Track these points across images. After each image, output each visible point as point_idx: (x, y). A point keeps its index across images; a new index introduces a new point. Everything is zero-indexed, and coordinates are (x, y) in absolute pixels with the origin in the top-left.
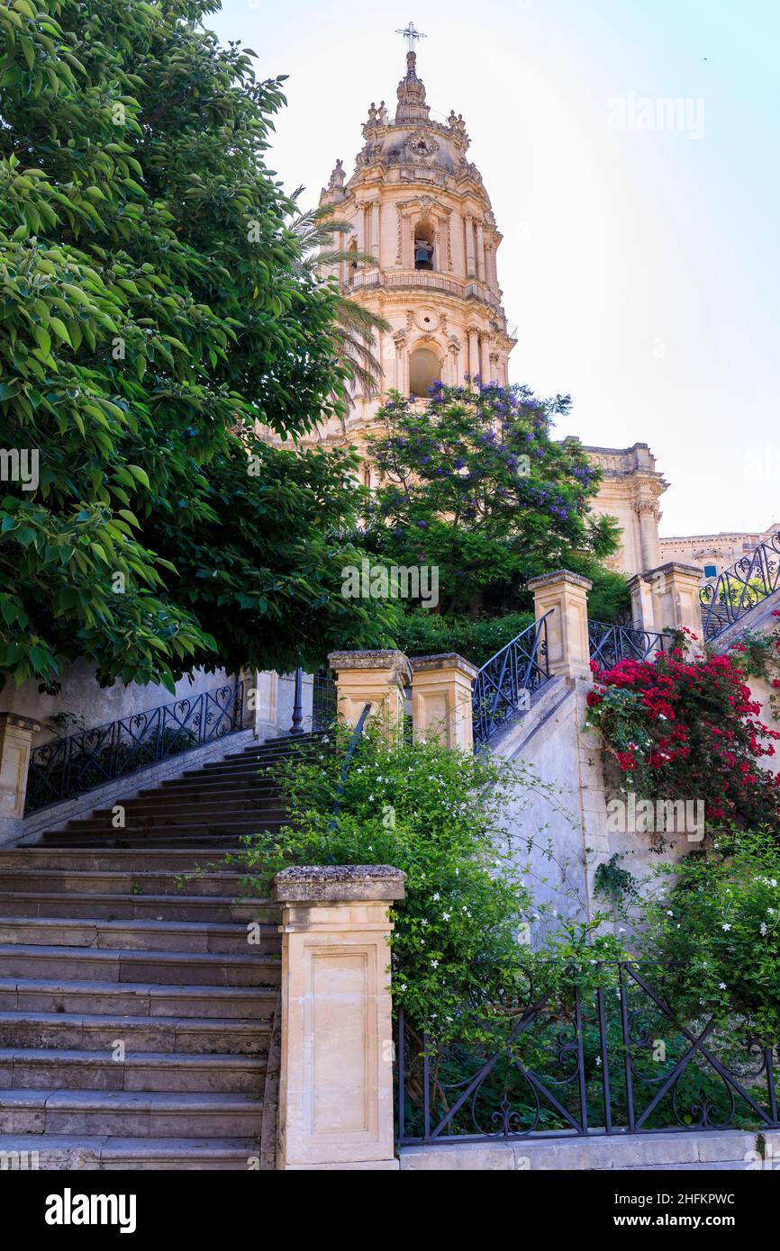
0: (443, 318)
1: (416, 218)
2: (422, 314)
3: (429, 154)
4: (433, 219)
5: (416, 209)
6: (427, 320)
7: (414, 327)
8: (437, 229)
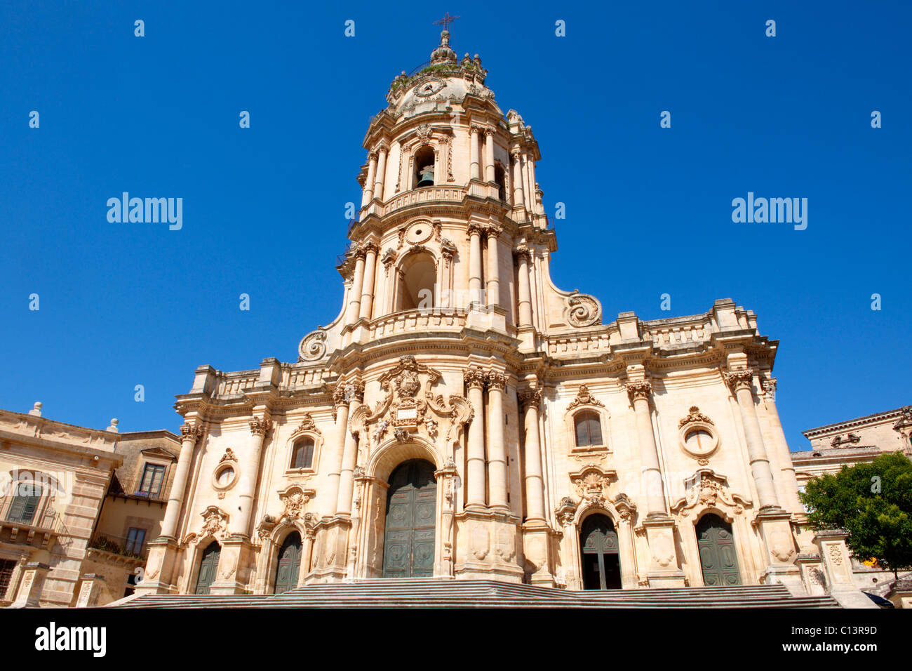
0: (437, 226)
1: (415, 148)
2: (415, 228)
3: (435, 93)
4: (435, 144)
5: (416, 139)
6: (419, 232)
7: (405, 244)
8: (436, 148)
